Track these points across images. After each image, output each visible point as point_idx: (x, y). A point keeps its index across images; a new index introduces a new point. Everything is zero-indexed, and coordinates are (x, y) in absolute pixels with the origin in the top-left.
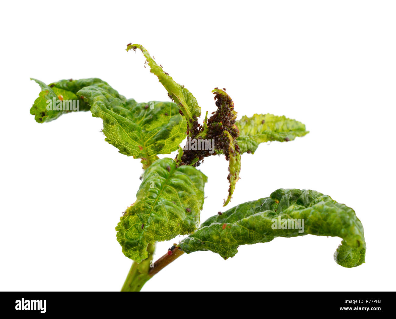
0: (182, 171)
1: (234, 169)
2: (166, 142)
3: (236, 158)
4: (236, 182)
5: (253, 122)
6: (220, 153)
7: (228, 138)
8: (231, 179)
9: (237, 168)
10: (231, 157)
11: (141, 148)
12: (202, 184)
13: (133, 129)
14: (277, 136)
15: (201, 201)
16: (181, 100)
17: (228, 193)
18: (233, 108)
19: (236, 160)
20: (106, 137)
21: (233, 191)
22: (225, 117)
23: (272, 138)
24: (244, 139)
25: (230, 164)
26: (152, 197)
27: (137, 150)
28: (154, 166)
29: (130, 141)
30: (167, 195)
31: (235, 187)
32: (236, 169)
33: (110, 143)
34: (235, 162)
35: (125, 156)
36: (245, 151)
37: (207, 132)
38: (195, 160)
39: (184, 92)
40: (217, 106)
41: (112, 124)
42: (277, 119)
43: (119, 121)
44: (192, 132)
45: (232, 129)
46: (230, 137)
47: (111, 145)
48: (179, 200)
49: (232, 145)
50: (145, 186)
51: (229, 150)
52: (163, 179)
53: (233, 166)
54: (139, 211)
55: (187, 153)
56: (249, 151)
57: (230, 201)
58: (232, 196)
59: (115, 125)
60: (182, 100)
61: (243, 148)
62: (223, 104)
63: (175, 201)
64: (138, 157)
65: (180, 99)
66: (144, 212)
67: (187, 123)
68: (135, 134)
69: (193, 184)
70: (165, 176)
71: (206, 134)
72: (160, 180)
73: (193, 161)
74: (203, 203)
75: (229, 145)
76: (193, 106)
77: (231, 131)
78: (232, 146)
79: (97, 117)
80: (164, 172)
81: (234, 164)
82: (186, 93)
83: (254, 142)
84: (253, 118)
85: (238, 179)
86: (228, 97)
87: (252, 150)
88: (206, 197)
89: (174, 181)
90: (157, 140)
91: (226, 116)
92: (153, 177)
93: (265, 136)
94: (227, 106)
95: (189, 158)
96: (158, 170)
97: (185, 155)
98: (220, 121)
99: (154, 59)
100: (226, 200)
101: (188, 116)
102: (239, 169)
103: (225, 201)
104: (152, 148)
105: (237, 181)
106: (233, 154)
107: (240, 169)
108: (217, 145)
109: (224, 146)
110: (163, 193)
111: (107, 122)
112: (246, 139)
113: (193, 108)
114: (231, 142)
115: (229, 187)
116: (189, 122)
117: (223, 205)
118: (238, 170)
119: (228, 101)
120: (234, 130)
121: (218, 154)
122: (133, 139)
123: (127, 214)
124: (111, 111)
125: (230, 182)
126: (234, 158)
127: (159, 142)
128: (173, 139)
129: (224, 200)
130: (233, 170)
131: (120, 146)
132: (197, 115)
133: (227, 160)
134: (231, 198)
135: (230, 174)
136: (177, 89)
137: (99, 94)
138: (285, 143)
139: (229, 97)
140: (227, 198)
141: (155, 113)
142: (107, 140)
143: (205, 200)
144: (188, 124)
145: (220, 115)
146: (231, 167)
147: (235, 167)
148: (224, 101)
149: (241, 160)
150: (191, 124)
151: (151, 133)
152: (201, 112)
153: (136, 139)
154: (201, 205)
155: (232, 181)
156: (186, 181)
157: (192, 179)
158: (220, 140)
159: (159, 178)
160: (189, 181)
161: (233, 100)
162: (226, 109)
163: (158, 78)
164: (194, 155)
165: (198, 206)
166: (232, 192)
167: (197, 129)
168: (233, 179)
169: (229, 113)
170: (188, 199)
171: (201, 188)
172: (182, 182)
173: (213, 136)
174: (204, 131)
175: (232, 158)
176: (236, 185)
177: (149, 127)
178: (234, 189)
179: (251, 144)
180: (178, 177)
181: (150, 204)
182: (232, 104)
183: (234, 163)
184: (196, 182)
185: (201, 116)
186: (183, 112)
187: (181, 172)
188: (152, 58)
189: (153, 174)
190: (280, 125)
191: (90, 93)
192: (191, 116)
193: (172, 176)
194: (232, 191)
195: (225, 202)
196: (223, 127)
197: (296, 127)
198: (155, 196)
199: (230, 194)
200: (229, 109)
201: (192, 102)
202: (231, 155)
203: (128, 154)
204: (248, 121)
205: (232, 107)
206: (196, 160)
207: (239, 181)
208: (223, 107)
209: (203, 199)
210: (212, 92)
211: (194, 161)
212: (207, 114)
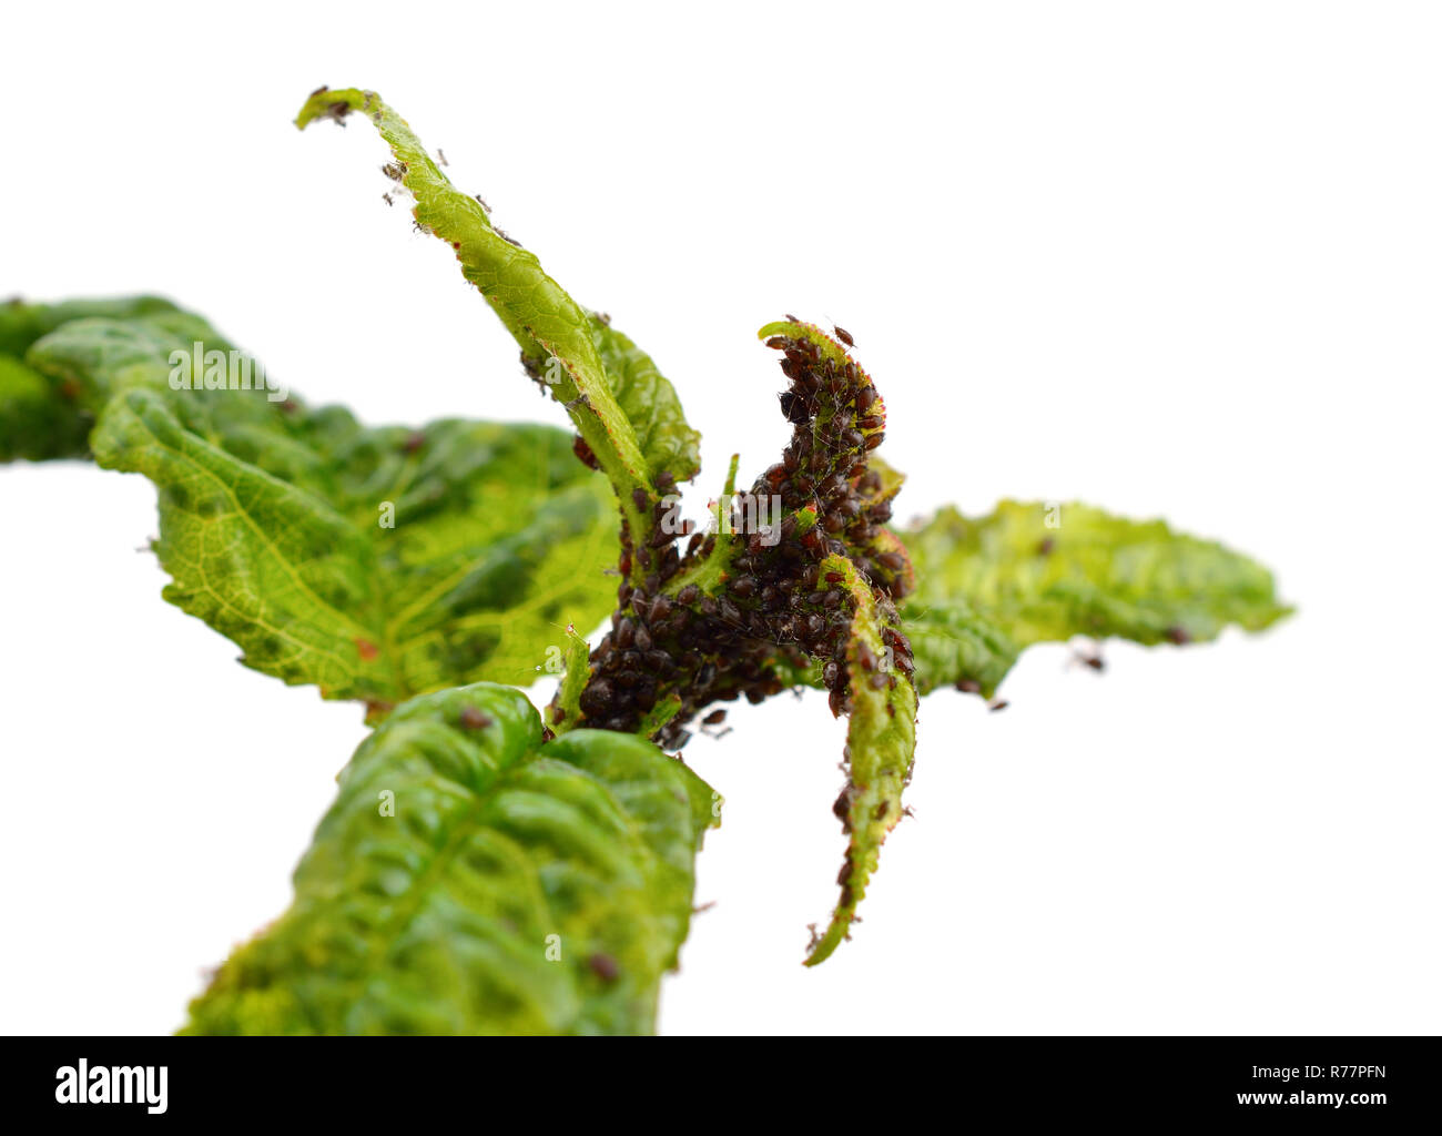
0: (572, 756)
1: (878, 760)
2: (510, 624)
3: (890, 700)
4: (887, 833)
5: (993, 541)
6: (803, 683)
7: (844, 594)
8: (857, 813)
9: (896, 757)
10: (859, 692)
11: (366, 650)
12: (686, 830)
13: (320, 544)
14: (1126, 613)
15: (671, 922)
16: (584, 379)
17: (838, 891)
18: (882, 435)
19: (891, 710)
20: (167, 579)
21: (867, 883)
22: (830, 481)
23: (1095, 622)
24: (939, 618)
25: (850, 729)
26: (376, 890)
27: (342, 654)
28: (405, 718)
29: (309, 609)
30: (474, 880)
31: (880, 862)
32: (885, 759)
33: (190, 613)
34: (882, 720)
35: (269, 687)
36: (944, 682)
37: (733, 564)
38: (659, 710)
39: (606, 347)
40: (792, 419)
41: (206, 510)
42: (1121, 534)
43: (245, 494)
44: (643, 559)
45: (870, 552)
46: (858, 586)
47: (197, 626)
48: (541, 913)
49: (869, 629)
50: (341, 826)
51: (850, 655)
52: (453, 796)
53: (868, 741)
54: (300, 964)
55: (614, 671)
56: (970, 680)
57: (848, 938)
58: (860, 908)
59: (221, 518)
60: (595, 386)
61: (935, 662)
62: (824, 410)
63: (515, 916)
64: (344, 695)
65: (581, 374)
66: (328, 971)
67: (622, 510)
68: (337, 570)
69: (629, 826)
70: (468, 778)
71: (721, 573)
72: (440, 798)
73: (646, 718)
74: (682, 935)
75: (850, 627)
76: (656, 425)
77: (867, 563)
78: (866, 630)
79: (124, 471)
80: (461, 755)
81: (875, 734)
82: (618, 353)
83: (998, 637)
84: (995, 520)
85: (899, 820)
86: (854, 369)
87: (986, 678)
88: (706, 907)
89: (519, 806)
90: (461, 610)
91: (840, 479)
92: (394, 777)
93: (1059, 610)
94: (845, 421)
95: (625, 699)
96: (430, 741)
97: (602, 686)
98: (802, 505)
99: (446, 164)
100: (823, 928)
101: (625, 472)
102: (904, 763)
103: (815, 936)
104: (433, 652)
105: (890, 830)
106: (870, 676)
107: (911, 764)
108: (785, 628)
109: (819, 638)
110: (446, 872)
111: (176, 497)
112: (953, 616)
113: (657, 435)
114: (864, 610)
115: (843, 861)
116: (631, 507)
117: (805, 956)
118: (899, 770)
119: (851, 390)
120: (888, 561)
121: (792, 684)
122: (323, 596)
123: (231, 978)
124: (213, 448)
125: (848, 829)
126: (878, 699)
127: (473, 623)
128: (551, 613)
129: (812, 928)
130: (870, 763)
131: (248, 627)
132: (676, 472)
133: (836, 715)
134: (853, 919)
135: (851, 785)
136: (564, 322)
137: (141, 358)
138: (1166, 653)
139: (860, 374)
140: (831, 919)
141: (459, 470)
142: (174, 596)
143: (698, 924)
144: (625, 523)
145: (809, 470)
146: (858, 746)
147: (881, 750)
148: (829, 390)
149: (919, 715)
150: (642, 517)
151: (433, 575)
152: (699, 458)
153: (339, 600)
154: (665, 946)
155: (861, 824)
156: (588, 811)
157: (628, 804)
158: (799, 604)
159: (428, 785)
160: (605, 810)
161: (879, 390)
162: (840, 439)
163: (459, 258)
164: (657, 685)
165: (653, 949)
166: (858, 885)
167: (675, 550)
168: (865, 814)
169: (855, 459)
170: (597, 910)
171: (679, 851)
172: (562, 816)
173: (761, 587)
174: (714, 555)
175: (864, 696)
176: (882, 849)
177: (419, 547)
178: (874, 870)
179: (979, 643)
180: (541, 788)
181: (362, 926)
182: (875, 409)
183: (874, 728)
184: (649, 819)
185: (697, 479)
186: (599, 454)
187: (565, 765)
188: (436, 160)
189: (396, 763)
190: (1140, 565)
191: (97, 352)
192: (641, 475)
193: (509, 780)
194: (863, 880)
195: (814, 940)
196: (819, 535)
197: (1225, 578)
198: (398, 883)
199: (848, 898)
200: (858, 437)
201: (648, 403)
202: (858, 684)
203: (292, 675)
204: (964, 534)
205: (872, 431)
206: (665, 711)
207: (899, 826)
208: (825, 427)
209: (686, 913)
210: (762, 334)
211: (654, 719)
212: (734, 469)
